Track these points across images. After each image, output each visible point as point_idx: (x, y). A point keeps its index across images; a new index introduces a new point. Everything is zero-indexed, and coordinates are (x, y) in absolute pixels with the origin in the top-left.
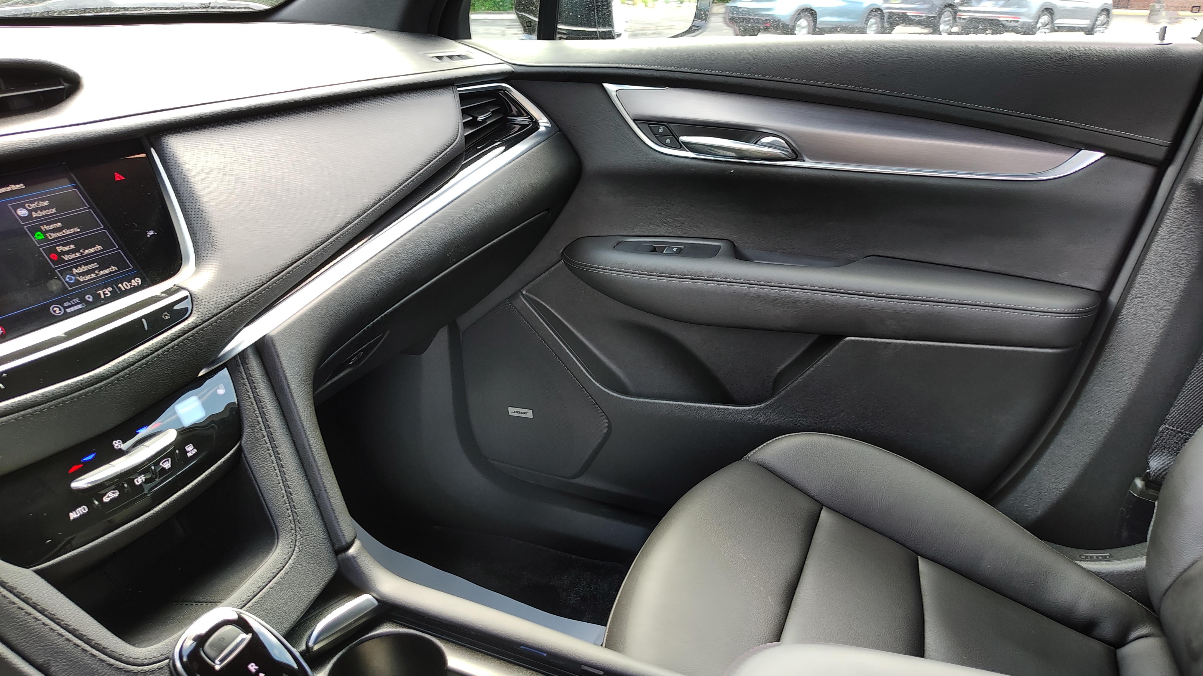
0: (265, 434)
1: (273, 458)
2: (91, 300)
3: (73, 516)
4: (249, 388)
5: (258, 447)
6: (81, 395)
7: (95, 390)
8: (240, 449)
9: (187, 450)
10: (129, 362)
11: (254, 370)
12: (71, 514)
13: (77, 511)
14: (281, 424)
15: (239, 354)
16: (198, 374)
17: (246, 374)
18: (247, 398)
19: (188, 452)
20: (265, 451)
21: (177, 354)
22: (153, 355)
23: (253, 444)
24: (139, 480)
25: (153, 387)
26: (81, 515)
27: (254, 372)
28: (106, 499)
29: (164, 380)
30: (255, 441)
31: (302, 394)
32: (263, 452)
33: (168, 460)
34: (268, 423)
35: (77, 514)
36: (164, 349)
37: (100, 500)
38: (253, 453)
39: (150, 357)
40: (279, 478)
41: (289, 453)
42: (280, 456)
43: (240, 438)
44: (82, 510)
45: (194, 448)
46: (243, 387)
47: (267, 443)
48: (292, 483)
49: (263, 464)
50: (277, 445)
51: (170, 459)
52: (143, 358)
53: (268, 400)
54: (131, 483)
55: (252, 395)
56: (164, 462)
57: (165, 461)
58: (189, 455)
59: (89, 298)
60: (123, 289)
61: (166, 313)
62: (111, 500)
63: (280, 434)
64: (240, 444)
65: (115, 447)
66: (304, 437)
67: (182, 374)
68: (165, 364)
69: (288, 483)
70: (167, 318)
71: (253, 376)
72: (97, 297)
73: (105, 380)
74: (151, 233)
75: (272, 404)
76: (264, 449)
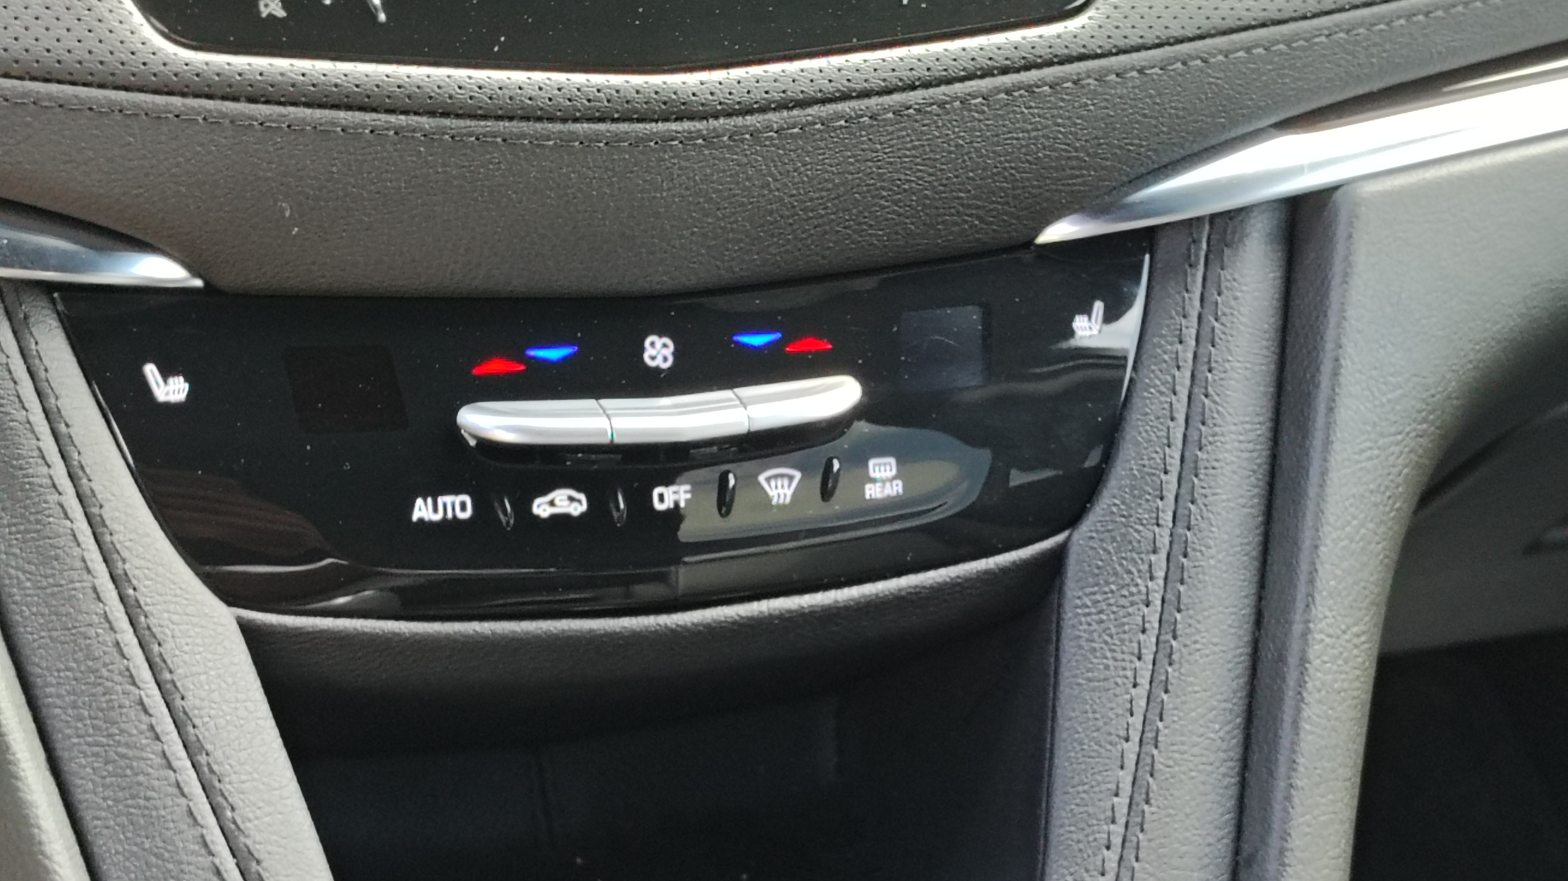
0: (1164, 541)
1: (1150, 640)
4: (1190, 356)
5: (1116, 574)
6: (597, 137)
7: (648, 138)
8: (1058, 556)
9: (872, 474)
10: (794, 91)
11: (1236, 298)
12: (419, 502)
13: (441, 500)
14: (1238, 532)
15: (1213, 218)
17: (1202, 300)
18: (1163, 389)
19: (873, 481)
20: (1132, 604)
21: (973, 129)
22: (887, 100)
23: (1105, 556)
25: (845, 210)
26: (445, 519)
27: (1233, 303)
28: (541, 508)
29: (896, 202)
30: (1118, 550)
31: (1370, 459)
32: (1123, 601)
33: (791, 478)
34: (1192, 507)
35: (435, 510)
36: (931, 91)
37: (524, 502)
38: (1088, 590)
39: (873, 101)
40: (1137, 721)
41: (1216, 649)
42: (1174, 643)
43: (1073, 520)
45: (895, 478)
46: (1171, 344)
47: (1152, 578)
48: (1171, 763)
49: (1106, 643)
50: (1184, 599)
52: (845, 97)
53: (1233, 428)
54: (641, 491)
55: (1188, 382)
56: (776, 477)
57: (782, 476)
62: (554, 518)
63: (1215, 567)
64: (1069, 538)
65: (646, 357)
66: (1298, 617)
67: (969, 206)
68: (914, 148)
69: (1155, 752)
71: (1223, 319)
73: (691, 118)
75: (1243, 446)
76: (1132, 594)
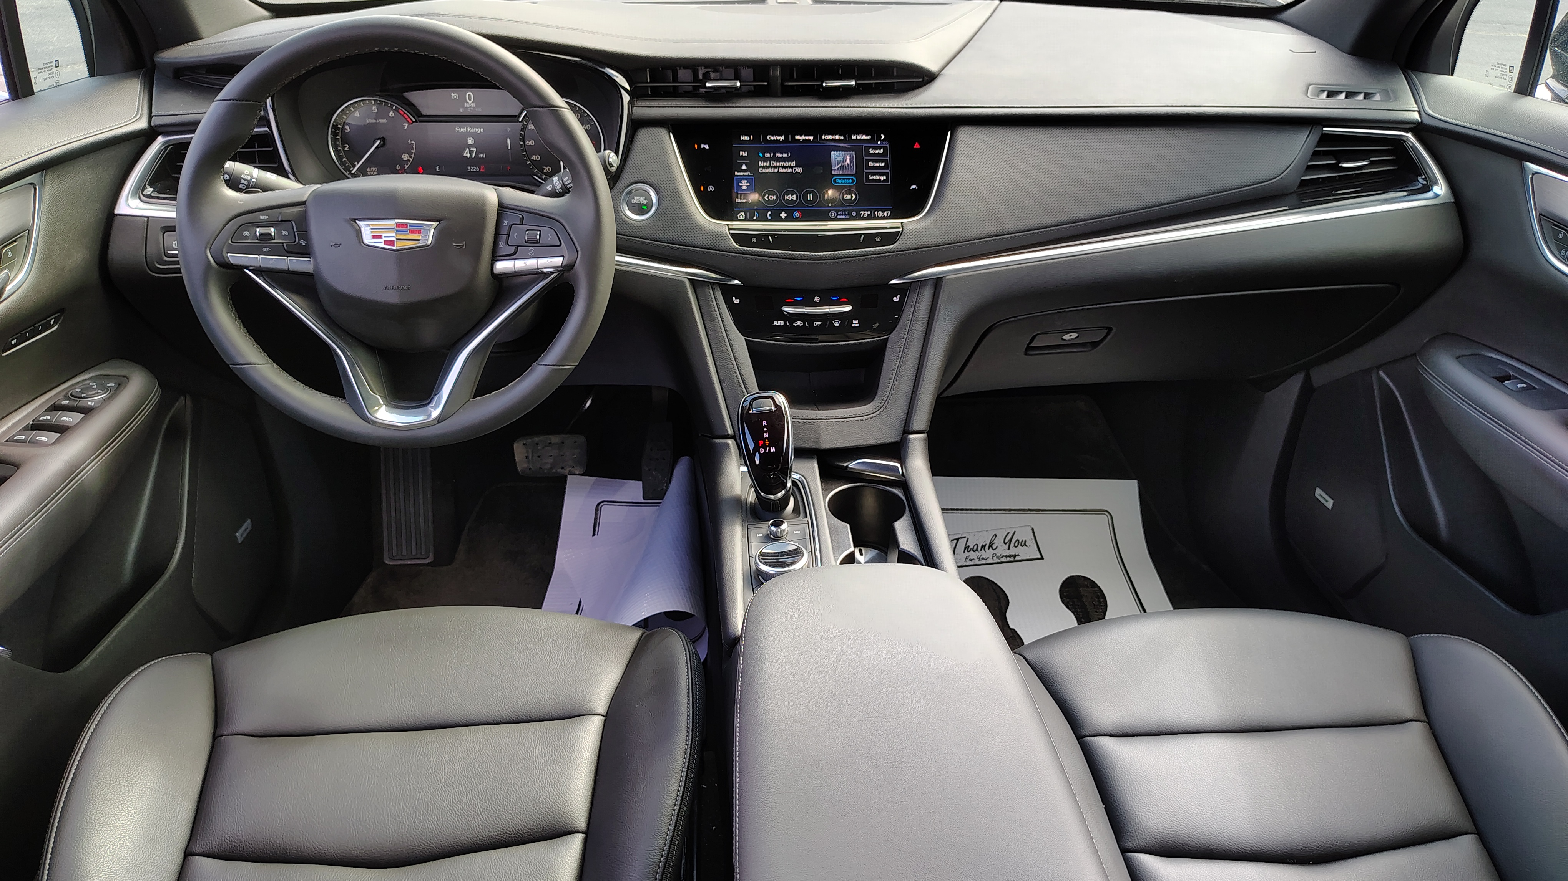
2: (854, 215)
3: (775, 323)
8: (887, 339)
13: (779, 322)
15: (922, 280)
16: (891, 280)
19: (853, 323)
23: (895, 339)
24: (817, 324)
26: (779, 325)
28: (795, 324)
30: (898, 339)
37: (791, 323)
38: (891, 345)
44: (781, 323)
45: (858, 323)
47: (902, 343)
51: (840, 322)
54: (811, 324)
56: (836, 320)
58: (853, 325)
59: (854, 214)
60: (877, 216)
61: (879, 237)
62: (797, 326)
64: (889, 336)
65: (815, 300)
70: (878, 240)
71: (921, 299)
72: (858, 214)
74: (914, 187)
